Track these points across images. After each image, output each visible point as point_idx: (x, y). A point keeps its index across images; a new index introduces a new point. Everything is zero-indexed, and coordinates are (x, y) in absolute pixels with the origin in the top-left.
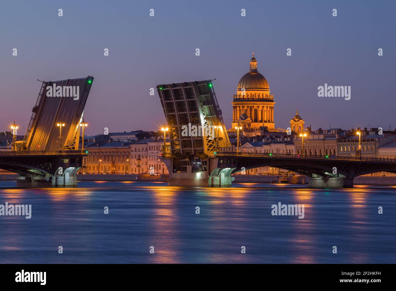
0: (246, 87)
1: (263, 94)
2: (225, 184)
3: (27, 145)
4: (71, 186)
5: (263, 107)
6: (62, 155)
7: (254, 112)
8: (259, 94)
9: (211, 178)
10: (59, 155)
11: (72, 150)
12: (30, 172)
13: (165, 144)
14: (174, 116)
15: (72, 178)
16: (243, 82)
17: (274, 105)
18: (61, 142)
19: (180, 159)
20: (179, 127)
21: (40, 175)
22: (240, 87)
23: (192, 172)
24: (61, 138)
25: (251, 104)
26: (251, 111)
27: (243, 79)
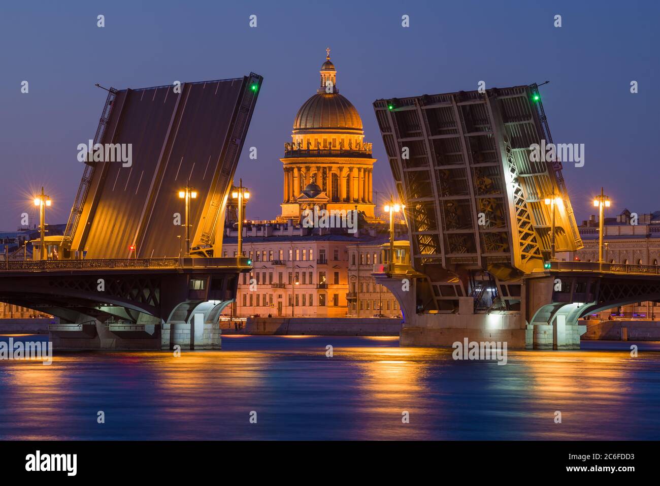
0: (313, 125)
1: (350, 140)
2: (567, 343)
3: (75, 246)
4: (207, 348)
5: (351, 169)
6: (192, 270)
7: (332, 179)
8: (343, 140)
9: (531, 327)
10: (184, 270)
11: (208, 257)
12: (101, 311)
13: (392, 244)
14: (426, 174)
15: (210, 326)
16: (308, 114)
17: (374, 164)
18: (189, 238)
19: (435, 281)
20: (437, 202)
21: (125, 320)
22: (300, 125)
23: (475, 313)
24: (188, 227)
25: (325, 162)
26: (324, 179)
27: (308, 108)
